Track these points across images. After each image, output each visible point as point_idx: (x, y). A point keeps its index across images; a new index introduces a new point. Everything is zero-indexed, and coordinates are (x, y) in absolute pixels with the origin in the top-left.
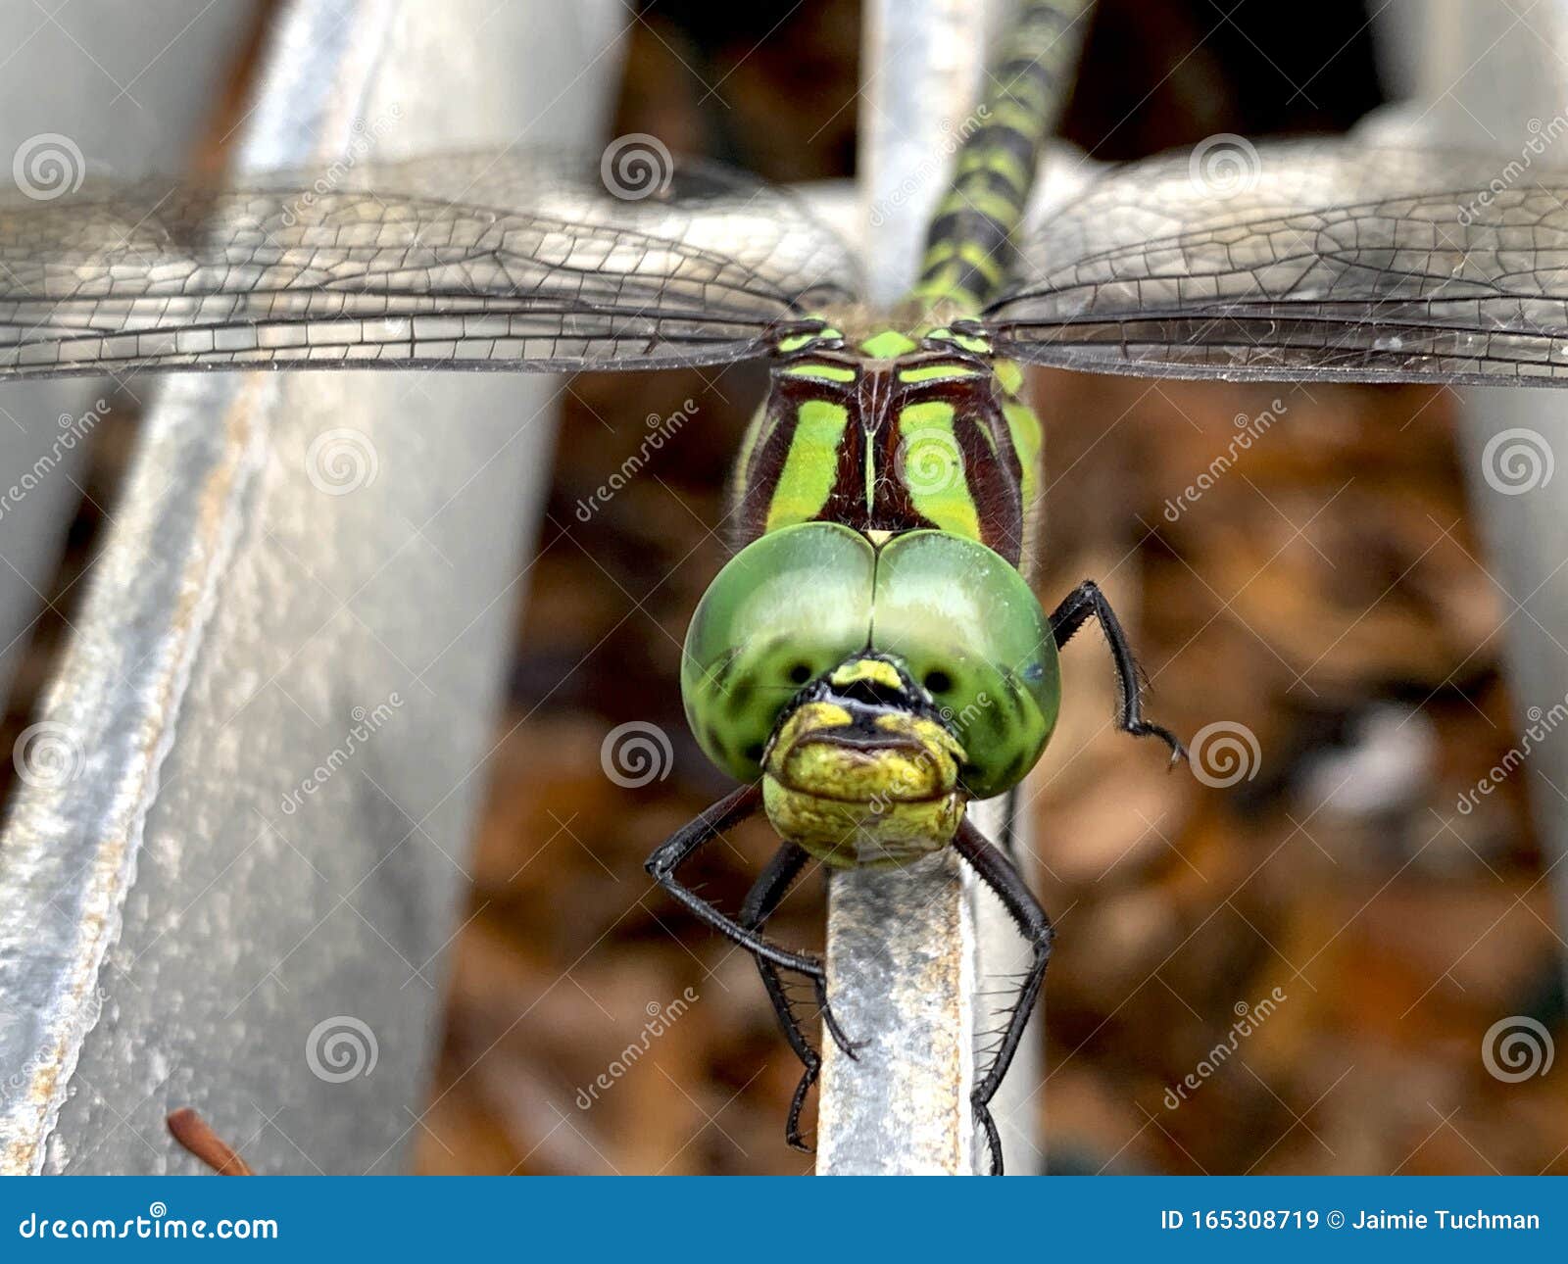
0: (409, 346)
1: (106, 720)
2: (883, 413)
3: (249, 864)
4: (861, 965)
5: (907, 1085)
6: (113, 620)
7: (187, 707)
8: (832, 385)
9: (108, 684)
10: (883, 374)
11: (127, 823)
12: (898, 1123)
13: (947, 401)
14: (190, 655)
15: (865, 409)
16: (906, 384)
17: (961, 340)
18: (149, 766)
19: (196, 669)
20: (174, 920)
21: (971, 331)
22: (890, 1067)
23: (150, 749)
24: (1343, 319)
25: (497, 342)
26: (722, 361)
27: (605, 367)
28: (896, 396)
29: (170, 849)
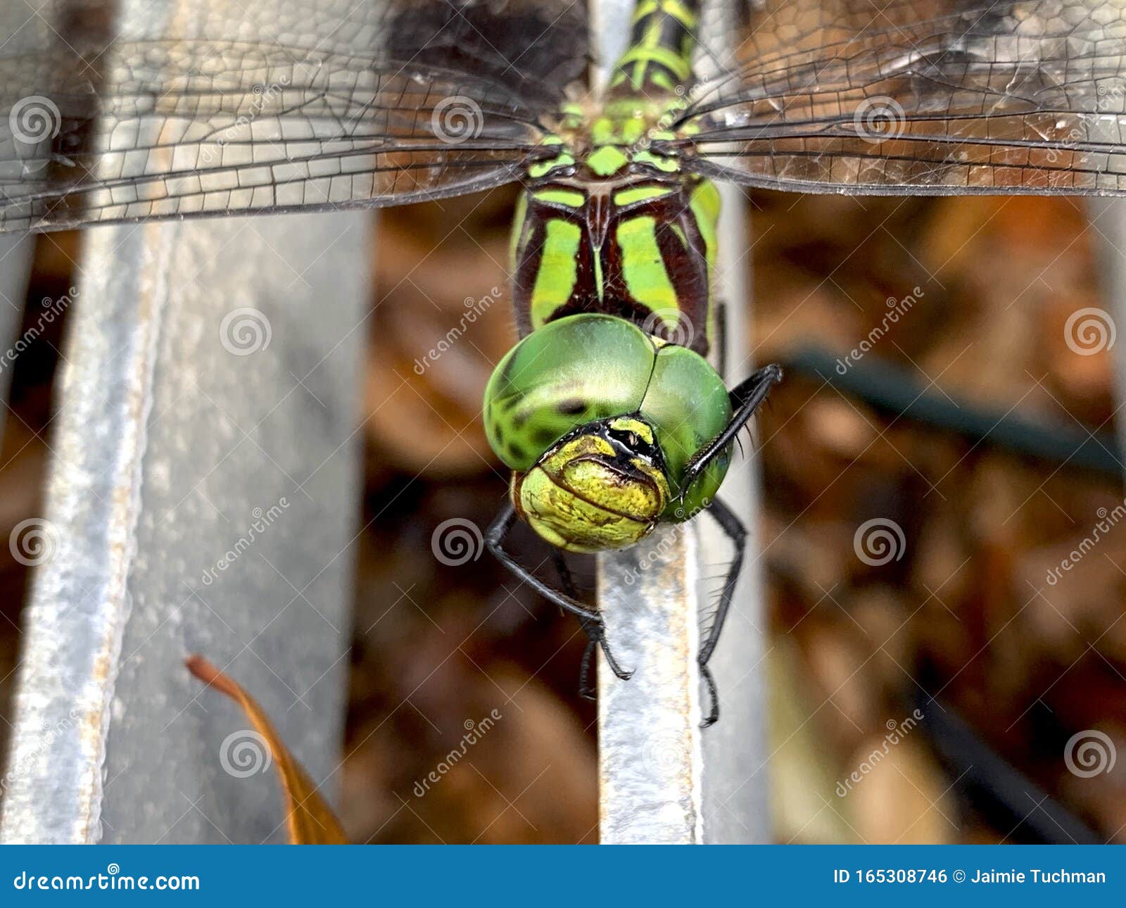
0: (272, 188)
1: (104, 395)
2: (604, 232)
3: (215, 449)
4: (619, 569)
5: (654, 656)
6: (98, 315)
7: (158, 372)
8: (568, 210)
9: (102, 366)
10: (604, 198)
11: (129, 472)
12: (650, 684)
13: (649, 215)
14: (155, 335)
15: (592, 229)
16: (619, 207)
17: (657, 162)
18: (138, 426)
19: (160, 345)
20: (170, 516)
21: (663, 152)
22: (644, 643)
23: (138, 415)
24: (926, 138)
25: (333, 179)
26: (490, 186)
27: (410, 200)
28: (614, 217)
29: (161, 471)
